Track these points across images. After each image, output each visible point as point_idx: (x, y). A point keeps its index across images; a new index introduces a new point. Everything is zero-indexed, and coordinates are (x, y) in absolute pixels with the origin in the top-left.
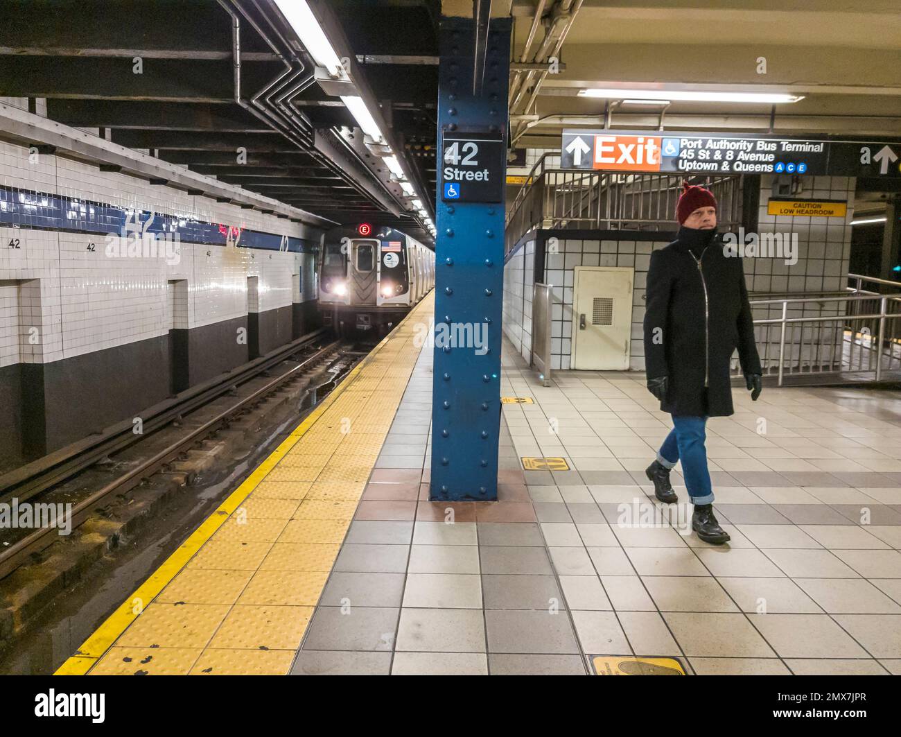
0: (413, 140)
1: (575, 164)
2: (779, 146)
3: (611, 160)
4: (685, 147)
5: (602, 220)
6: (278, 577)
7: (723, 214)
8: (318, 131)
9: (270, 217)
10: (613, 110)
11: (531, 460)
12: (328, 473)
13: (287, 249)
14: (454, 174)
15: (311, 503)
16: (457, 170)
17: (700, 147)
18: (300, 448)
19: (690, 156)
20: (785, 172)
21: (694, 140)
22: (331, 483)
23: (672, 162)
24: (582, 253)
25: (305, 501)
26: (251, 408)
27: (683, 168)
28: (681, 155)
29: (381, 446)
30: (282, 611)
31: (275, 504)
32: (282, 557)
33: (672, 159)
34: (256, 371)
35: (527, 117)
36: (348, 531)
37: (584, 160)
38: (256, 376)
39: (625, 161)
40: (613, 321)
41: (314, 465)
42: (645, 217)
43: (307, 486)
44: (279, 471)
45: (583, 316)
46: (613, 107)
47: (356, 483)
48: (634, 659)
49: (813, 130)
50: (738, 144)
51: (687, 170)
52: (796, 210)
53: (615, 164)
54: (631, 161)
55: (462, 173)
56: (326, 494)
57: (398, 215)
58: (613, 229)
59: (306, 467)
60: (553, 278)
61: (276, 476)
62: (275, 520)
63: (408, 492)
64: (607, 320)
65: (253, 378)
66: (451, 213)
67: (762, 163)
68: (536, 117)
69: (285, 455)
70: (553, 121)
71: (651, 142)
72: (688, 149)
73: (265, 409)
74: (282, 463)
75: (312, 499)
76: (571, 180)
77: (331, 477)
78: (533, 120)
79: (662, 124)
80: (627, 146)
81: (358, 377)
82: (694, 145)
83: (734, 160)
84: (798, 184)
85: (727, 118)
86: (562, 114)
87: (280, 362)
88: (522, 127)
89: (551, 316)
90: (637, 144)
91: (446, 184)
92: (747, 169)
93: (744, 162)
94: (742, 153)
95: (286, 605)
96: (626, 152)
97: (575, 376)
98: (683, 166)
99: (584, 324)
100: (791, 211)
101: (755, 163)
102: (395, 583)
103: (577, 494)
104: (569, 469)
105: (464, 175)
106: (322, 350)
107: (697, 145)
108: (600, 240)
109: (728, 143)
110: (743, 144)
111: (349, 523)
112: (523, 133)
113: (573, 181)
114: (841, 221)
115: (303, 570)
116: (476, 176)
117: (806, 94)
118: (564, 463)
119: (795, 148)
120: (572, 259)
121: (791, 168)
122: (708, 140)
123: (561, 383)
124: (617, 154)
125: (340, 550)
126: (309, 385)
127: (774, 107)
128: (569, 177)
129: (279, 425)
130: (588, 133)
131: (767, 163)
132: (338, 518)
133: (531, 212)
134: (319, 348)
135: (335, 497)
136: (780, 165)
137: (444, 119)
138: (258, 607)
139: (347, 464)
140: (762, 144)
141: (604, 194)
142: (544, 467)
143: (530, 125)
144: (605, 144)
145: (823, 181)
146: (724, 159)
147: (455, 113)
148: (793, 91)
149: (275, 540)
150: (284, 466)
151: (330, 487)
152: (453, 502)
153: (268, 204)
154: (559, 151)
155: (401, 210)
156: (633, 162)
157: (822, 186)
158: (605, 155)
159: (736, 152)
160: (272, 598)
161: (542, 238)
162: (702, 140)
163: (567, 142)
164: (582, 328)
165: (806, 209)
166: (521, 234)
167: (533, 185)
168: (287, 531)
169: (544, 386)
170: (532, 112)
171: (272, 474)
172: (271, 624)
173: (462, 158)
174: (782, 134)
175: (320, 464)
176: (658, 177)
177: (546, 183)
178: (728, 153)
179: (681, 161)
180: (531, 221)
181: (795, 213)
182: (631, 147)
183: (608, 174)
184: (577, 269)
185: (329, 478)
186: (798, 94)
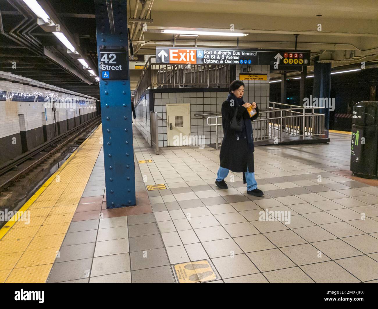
0: (91, 51)
1: (162, 61)
2: (241, 53)
3: (177, 60)
4: (206, 54)
5: (176, 84)
6: (35, 253)
7: (223, 81)
8: (45, 47)
9: (28, 86)
10: (176, 39)
11: (151, 186)
12: (60, 202)
13: (38, 101)
14: (106, 67)
15: (51, 217)
16: (107, 65)
17: (211, 54)
18: (46, 192)
19: (208, 57)
20: (244, 63)
21: (209, 51)
22: (61, 206)
23: (201, 60)
24: (169, 98)
25: (49, 216)
26: (25, 175)
27: (206, 62)
28: (204, 57)
29: (85, 187)
30: (37, 268)
31: (34, 219)
32: (37, 243)
33: (201, 59)
34: (27, 158)
35: (140, 42)
36: (69, 227)
37: (166, 59)
38: (27, 160)
39: (183, 60)
40: (183, 126)
41: (53, 199)
42: (193, 82)
43: (49, 209)
44: (36, 204)
45: (171, 124)
46: (176, 37)
47: (74, 205)
48: (190, 263)
49: (253, 47)
50: (226, 52)
51: (207, 63)
52: (249, 78)
53: (179, 61)
54: (185, 60)
55: (110, 67)
56: (59, 212)
57: (90, 84)
58: (181, 88)
59: (50, 200)
60: (158, 109)
61: (34, 206)
62: (34, 227)
63: (97, 206)
64: (181, 125)
65: (26, 161)
66: (106, 84)
67: (235, 60)
68: (144, 42)
69: (39, 196)
70: (152, 43)
71: (192, 52)
72: (207, 55)
73: (32, 175)
74: (37, 200)
75: (52, 215)
76: (162, 68)
77: (61, 204)
78: (143, 43)
79: (196, 44)
80: (183, 54)
81: (74, 157)
82: (209, 53)
83: (225, 59)
84: (249, 68)
85: (221, 42)
86: (155, 40)
87: (38, 153)
88: (139, 46)
89: (157, 125)
90: (187, 53)
91: (103, 72)
92: (230, 63)
93: (228, 60)
94: (227, 56)
95: (39, 265)
96: (183, 56)
97: (170, 149)
98: (205, 62)
99: (172, 127)
100: (248, 79)
101: (233, 60)
102: (90, 247)
103: (169, 198)
104: (166, 188)
105: (111, 68)
106: (59, 146)
107: (210, 53)
108: (176, 92)
109: (222, 52)
110: (228, 53)
111: (70, 223)
112: (140, 48)
113: (163, 68)
114: (265, 82)
115: (47, 248)
116: (116, 68)
117: (249, 33)
118: (164, 186)
119: (247, 54)
120: (165, 101)
121: (246, 62)
122: (214, 51)
123: (164, 152)
124: (179, 57)
125: (65, 236)
126: (53, 162)
127: (238, 38)
128: (161, 66)
129: (39, 182)
130: (167, 48)
131: (237, 60)
132: (64, 222)
133: (147, 82)
134: (58, 145)
135: (63, 213)
136: (242, 61)
137: (100, 43)
138: (25, 268)
139: (69, 197)
140: (234, 53)
141: (176, 74)
142: (156, 189)
143: (142, 45)
144: (174, 53)
145: (258, 67)
146: (221, 58)
147: (104, 41)
148: (244, 32)
149: (34, 236)
150: (39, 202)
151: (61, 208)
152: (117, 208)
153: (26, 80)
154: (155, 55)
155: (91, 81)
156: (186, 60)
157: (258, 69)
158: (174, 57)
159: (225, 56)
160: (32, 263)
161: (152, 92)
162: (212, 51)
163: (158, 52)
164: (171, 129)
165: (253, 78)
166: (144, 91)
167: (147, 70)
168: (40, 231)
169: (156, 154)
170: (142, 40)
171: (32, 206)
172: (32, 275)
173: (109, 60)
174: (242, 49)
175: (56, 199)
176: (197, 66)
177: (152, 69)
178: (222, 56)
179: (204, 60)
180: (147, 85)
181: (249, 79)
182: (185, 54)
183: (178, 65)
184: (167, 105)
185: (60, 204)
186: (246, 33)
